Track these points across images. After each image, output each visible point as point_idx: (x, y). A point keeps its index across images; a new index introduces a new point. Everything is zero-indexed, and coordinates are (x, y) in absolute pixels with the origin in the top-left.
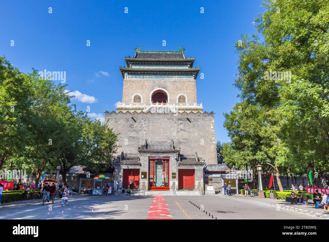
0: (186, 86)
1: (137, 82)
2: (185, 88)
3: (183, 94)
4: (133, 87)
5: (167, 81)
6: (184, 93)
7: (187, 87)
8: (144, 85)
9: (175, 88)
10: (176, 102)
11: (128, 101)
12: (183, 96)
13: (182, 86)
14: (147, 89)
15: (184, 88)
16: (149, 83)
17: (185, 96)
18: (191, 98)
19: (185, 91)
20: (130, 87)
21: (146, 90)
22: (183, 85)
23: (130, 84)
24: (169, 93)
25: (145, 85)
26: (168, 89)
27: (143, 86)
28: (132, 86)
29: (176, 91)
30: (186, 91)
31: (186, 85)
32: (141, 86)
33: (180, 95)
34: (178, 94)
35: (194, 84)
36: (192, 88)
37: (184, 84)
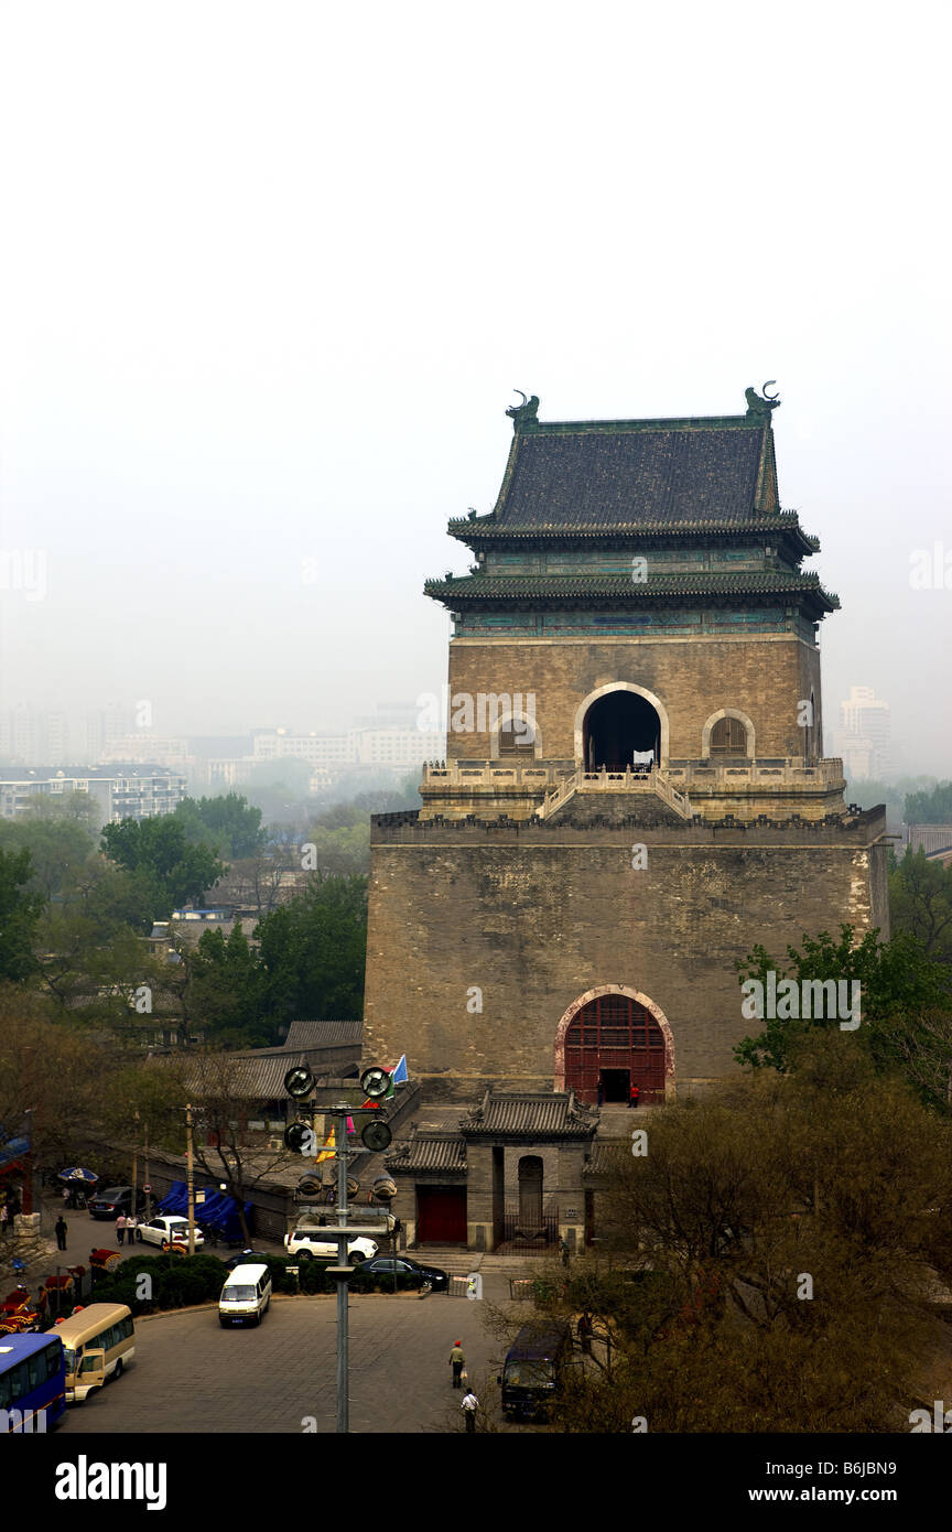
0: (750, 669)
1: (511, 653)
2: (744, 680)
3: (736, 714)
4: (495, 681)
5: (658, 648)
6: (739, 704)
7: (752, 674)
8: (549, 670)
9: (695, 683)
10: (701, 753)
11: (475, 749)
12: (733, 720)
13: (731, 668)
14: (559, 687)
15: (739, 679)
16: (570, 658)
17: (742, 719)
18: (772, 729)
19: (744, 694)
20: (481, 680)
21: (557, 694)
22: (734, 666)
23: (481, 666)
24: (666, 705)
25: (554, 670)
26: (661, 685)
27: (543, 674)
28: (493, 673)
29: (698, 697)
30: (750, 694)
31: (749, 664)
32: (531, 674)
33: (721, 714)
34: (711, 710)
35: (791, 658)
36: (776, 680)
37: (740, 662)
